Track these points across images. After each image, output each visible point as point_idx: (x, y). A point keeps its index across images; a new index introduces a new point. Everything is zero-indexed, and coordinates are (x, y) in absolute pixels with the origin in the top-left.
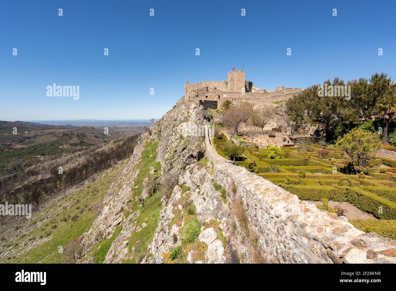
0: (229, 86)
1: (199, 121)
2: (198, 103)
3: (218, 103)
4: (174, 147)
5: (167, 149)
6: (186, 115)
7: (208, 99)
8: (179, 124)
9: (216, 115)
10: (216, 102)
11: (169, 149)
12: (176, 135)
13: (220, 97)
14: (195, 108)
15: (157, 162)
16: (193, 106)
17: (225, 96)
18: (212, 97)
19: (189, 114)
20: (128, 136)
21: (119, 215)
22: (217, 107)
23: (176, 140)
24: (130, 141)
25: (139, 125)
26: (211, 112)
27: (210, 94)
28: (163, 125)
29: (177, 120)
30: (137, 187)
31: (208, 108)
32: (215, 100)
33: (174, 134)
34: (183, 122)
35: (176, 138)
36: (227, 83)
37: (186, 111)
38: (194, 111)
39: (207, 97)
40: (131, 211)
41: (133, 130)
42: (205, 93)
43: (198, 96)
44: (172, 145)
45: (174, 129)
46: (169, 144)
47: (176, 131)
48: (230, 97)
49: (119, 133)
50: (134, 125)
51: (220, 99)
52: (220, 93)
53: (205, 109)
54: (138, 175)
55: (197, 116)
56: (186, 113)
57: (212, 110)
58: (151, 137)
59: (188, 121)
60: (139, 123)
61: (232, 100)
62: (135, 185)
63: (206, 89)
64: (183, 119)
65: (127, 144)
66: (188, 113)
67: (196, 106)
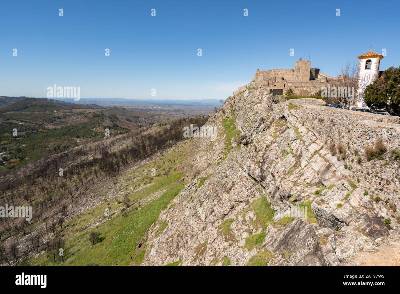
0: (295, 73)
1: (269, 103)
2: (269, 91)
3: (283, 91)
4: (251, 119)
5: (247, 120)
6: (261, 99)
7: (276, 88)
8: (255, 105)
9: (281, 99)
10: (282, 90)
11: (248, 121)
12: (253, 112)
13: (286, 86)
14: (267, 94)
15: (238, 131)
16: (265, 93)
17: (289, 85)
18: (279, 86)
19: (263, 99)
20: (172, 120)
21: (221, 154)
22: (282, 94)
23: (253, 115)
24: (178, 124)
25: (177, 108)
26: (278, 97)
27: (278, 83)
28: (237, 106)
29: (254, 102)
30: (228, 142)
31: (275, 94)
32: (281, 88)
33: (251, 111)
34: (258, 104)
35: (253, 113)
36: (294, 71)
37: (260, 96)
38: (266, 96)
39: (275, 85)
40: (228, 152)
41: (170, 113)
42: (274, 83)
43: (268, 85)
44: (250, 118)
45: (251, 108)
46: (248, 118)
47: (253, 109)
48: (293, 85)
49: (154, 116)
50: (171, 107)
51: (285, 87)
52: (286, 83)
53: (274, 95)
54: (226, 137)
55: (268, 100)
56: (260, 98)
57: (278, 95)
58: (226, 115)
59: (261, 103)
60: (177, 105)
61: (295, 88)
62: (226, 142)
63: (275, 78)
64: (258, 102)
65: (175, 128)
66: (262, 97)
67: (268, 93)
